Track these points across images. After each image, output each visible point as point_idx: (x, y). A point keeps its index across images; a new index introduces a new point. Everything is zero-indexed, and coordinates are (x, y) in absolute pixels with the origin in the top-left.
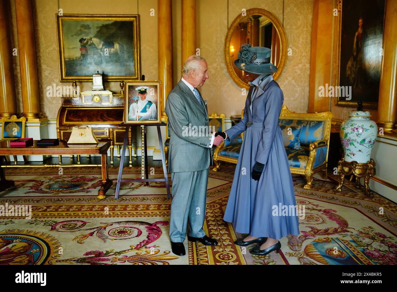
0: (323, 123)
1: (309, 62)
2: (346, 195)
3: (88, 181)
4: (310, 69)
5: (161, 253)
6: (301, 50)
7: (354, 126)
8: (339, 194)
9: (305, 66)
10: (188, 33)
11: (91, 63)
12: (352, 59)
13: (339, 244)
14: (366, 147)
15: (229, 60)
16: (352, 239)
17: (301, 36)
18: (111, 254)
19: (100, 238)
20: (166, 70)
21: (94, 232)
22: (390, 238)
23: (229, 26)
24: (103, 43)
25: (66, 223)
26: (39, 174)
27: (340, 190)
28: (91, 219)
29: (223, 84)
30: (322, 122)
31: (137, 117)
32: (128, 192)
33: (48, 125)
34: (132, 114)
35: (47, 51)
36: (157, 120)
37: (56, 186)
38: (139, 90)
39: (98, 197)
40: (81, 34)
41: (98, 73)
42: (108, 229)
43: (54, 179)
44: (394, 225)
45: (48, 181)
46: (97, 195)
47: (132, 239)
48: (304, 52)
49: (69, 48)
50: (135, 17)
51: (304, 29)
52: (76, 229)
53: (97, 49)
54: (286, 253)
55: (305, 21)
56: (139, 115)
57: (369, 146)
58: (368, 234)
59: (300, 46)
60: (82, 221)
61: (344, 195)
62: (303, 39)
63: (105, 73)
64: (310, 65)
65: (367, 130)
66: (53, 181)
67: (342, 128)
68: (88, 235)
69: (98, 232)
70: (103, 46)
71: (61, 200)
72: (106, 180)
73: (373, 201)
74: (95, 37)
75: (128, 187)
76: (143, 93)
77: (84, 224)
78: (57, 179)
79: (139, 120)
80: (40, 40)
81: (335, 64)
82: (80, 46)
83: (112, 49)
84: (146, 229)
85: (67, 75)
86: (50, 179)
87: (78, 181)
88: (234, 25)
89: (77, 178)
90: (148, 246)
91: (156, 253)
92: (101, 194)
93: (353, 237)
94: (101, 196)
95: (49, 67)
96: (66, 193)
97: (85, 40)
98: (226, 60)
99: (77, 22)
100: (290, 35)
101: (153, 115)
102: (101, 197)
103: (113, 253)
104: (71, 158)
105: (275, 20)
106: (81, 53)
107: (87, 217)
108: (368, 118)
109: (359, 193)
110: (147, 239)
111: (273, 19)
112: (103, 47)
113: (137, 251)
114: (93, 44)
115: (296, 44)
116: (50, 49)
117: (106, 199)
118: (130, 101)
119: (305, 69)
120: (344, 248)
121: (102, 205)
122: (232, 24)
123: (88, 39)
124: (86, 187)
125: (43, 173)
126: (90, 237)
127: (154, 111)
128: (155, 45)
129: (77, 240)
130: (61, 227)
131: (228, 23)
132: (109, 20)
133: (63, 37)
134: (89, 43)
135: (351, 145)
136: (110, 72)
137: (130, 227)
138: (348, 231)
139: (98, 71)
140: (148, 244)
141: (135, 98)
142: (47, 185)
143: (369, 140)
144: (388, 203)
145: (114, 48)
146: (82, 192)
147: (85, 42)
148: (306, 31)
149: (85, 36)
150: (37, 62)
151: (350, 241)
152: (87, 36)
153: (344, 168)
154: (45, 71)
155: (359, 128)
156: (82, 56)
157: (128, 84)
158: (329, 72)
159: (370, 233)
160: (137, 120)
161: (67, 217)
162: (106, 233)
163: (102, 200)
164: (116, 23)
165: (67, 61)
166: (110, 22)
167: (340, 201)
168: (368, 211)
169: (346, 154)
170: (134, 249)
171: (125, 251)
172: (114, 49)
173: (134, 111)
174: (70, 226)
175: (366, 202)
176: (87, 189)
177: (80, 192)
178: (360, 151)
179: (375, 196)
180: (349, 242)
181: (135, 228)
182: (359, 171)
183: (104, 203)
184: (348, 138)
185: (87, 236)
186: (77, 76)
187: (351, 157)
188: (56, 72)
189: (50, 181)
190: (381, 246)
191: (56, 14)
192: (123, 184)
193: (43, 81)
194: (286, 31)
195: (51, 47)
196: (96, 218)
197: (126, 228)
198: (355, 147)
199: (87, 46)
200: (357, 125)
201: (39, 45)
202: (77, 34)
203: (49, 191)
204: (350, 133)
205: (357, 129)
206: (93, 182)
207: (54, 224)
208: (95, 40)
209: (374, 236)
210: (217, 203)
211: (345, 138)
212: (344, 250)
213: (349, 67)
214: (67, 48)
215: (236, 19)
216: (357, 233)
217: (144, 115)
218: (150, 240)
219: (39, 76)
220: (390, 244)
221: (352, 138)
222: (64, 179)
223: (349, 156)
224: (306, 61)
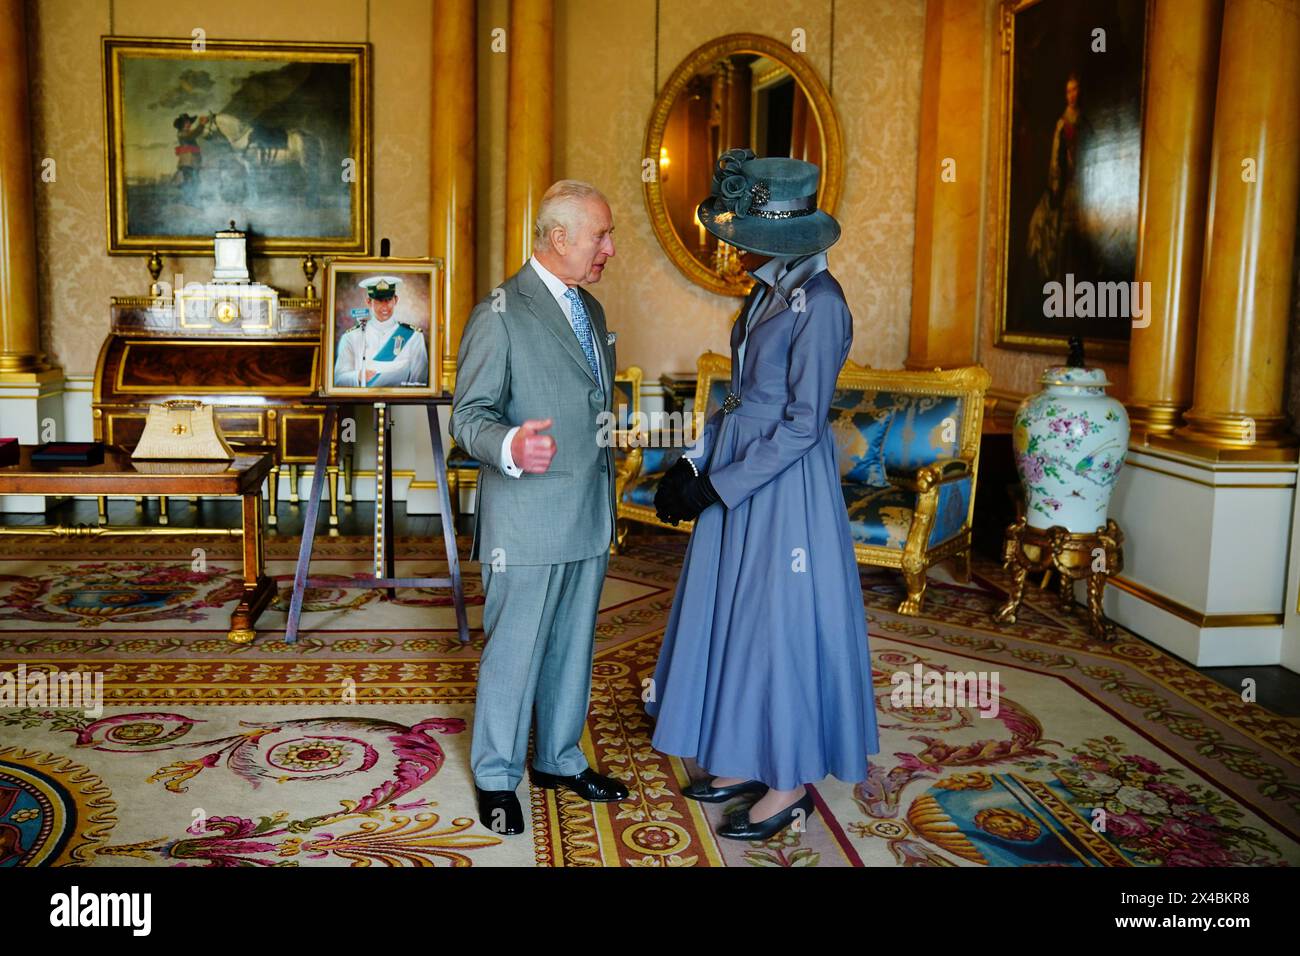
0: (958, 403)
1: (911, 206)
2: (1032, 636)
3: (197, 582)
4: (915, 229)
5: (445, 824)
6: (885, 170)
7: (1060, 415)
8: (1009, 630)
9: (900, 219)
10: (527, 106)
11: (209, 196)
12: (1045, 201)
13: (1016, 796)
14: (1096, 483)
15: (657, 196)
16: (1055, 779)
17: (887, 126)
18: (278, 827)
19: (240, 773)
20: (454, 224)
21: (220, 752)
22: (1171, 771)
23: (661, 86)
24: (251, 130)
25: (124, 722)
26: (33, 556)
27: (1013, 619)
28: (208, 708)
29: (636, 270)
30: (955, 399)
31: (364, 375)
32: (329, 621)
33: (65, 395)
34: (347, 367)
35: (70, 155)
37: (89, 598)
38: (370, 288)
39: (231, 636)
40: (180, 102)
41: (233, 229)
42: (265, 743)
43: (83, 573)
44: (1181, 730)
45: (63, 578)
46: (227, 627)
47: (345, 779)
48: (895, 176)
49: (140, 147)
50: (359, 51)
51: (897, 104)
52: (159, 742)
53: (232, 150)
54: (851, 824)
55: (901, 79)
56: (370, 368)
57: (1104, 479)
58: (1104, 760)
59: (884, 156)
60: (179, 717)
61: (1024, 635)
62: (893, 136)
63: (256, 229)
64: (915, 218)
65: (1097, 428)
66: (79, 581)
67: (1020, 420)
68: (200, 764)
69: (232, 754)
70: (251, 140)
71: (106, 643)
72: (257, 580)
73: (1114, 655)
74: (225, 111)
75: (328, 605)
76: (384, 296)
77: (186, 724)
78: (93, 572)
79: (368, 385)
80: (47, 120)
81: (992, 217)
82: (176, 139)
83: (281, 153)
84: (392, 746)
85: (131, 232)
86: (71, 575)
87: (162, 580)
88: (676, 84)
89: (158, 569)
90: (398, 801)
91: (426, 824)
92: (239, 626)
93: (1058, 771)
94: (241, 632)
95: (72, 205)
96: (123, 621)
97: (193, 120)
98: (648, 194)
99: (170, 62)
100: (851, 121)
101: (416, 369)
102: (240, 636)
103: (285, 826)
104: (138, 503)
105: (807, 73)
106: (180, 162)
107: (195, 703)
108: (1101, 389)
109: (1072, 629)
110: (395, 779)
111: (800, 68)
112: (252, 145)
113: (364, 819)
114: (218, 133)
115: (872, 149)
116: (77, 147)
117: (257, 643)
118: (341, 322)
119: (901, 229)
120: (1032, 808)
121: (243, 664)
122: (670, 80)
123: (202, 119)
124: (188, 603)
125: (46, 552)
126: (206, 769)
127: (419, 356)
128: (421, 143)
129: (163, 779)
130: (110, 736)
131: (656, 77)
132: (274, 59)
133: (121, 110)
134: (206, 131)
135: (1048, 475)
136: (270, 226)
137: (339, 739)
138: (1042, 753)
139: (233, 223)
140: (398, 796)
141: (358, 314)
142: (62, 594)
143: (1105, 461)
144: (1161, 661)
145: (285, 147)
146: (178, 617)
147: (194, 126)
148: (904, 108)
149: (193, 108)
150: (35, 189)
151: (1051, 784)
152: (202, 107)
153: (1026, 548)
154: (59, 220)
155: (1074, 422)
156: (181, 173)
157: (335, 268)
158: (975, 238)
159: (1110, 758)
160: (364, 384)
161: (130, 703)
162: (258, 756)
163: (242, 645)
164: (294, 68)
165: (134, 187)
166: (277, 67)
167: (1013, 656)
168: (1103, 686)
169: (1033, 503)
170: (354, 812)
171: (323, 818)
172: (288, 153)
173: (353, 354)
174: (139, 731)
175: (1093, 658)
176: (193, 607)
177: (170, 617)
178: (1075, 494)
179: (1120, 637)
180: (1046, 786)
181: (354, 741)
182: (1072, 559)
183: (249, 656)
184: (1038, 453)
185: (194, 767)
186: (165, 236)
187: (1047, 515)
188: (95, 223)
189: (69, 580)
190: (1144, 800)
191: (102, 37)
192: (313, 595)
193: (52, 250)
194: (841, 108)
195: (81, 142)
196: (226, 707)
197: (324, 741)
198: (1062, 482)
199: (198, 140)
200: (1068, 412)
201: (42, 134)
202: (169, 102)
203: (68, 613)
204: (1045, 436)
205: (1067, 424)
206: (211, 587)
207: (87, 724)
208: (227, 123)
209: (1122, 769)
210: (619, 660)
211: (1029, 451)
212: (1032, 812)
213: (1037, 227)
214: (134, 145)
215: (682, 67)
216: (1069, 757)
217: (385, 369)
218: (404, 781)
219: (39, 234)
220: (1171, 791)
221: (1052, 453)
222: (116, 574)
223: (1040, 509)
224: (902, 202)
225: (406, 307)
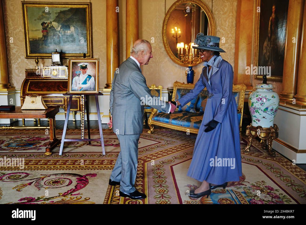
1: (234, 42)
2: (252, 155)
3: (42, 141)
4: (235, 48)
5: (83, 199)
6: (227, 32)
7: (259, 97)
8: (247, 153)
9: (231, 45)
10: (131, 18)
11: (51, 43)
12: (267, 39)
13: (231, 195)
14: (269, 115)
15: (166, 41)
16: (244, 191)
17: (227, 21)
18: (41, 200)
19: (36, 187)
20: (113, 49)
21: (33, 182)
22: (276, 190)
23: (166, 12)
24: (61, 26)
25: (12, 175)
26: (3, 134)
27: (249, 150)
28: (34, 171)
29: (161, 60)
30: (237, 93)
31: (79, 88)
32: (72, 150)
33: (16, 94)
34: (75, 86)
35: (15, 33)
36: (95, 91)
37: (14, 145)
38: (81, 66)
39: (46, 153)
40: (42, 19)
41: (56, 52)
42: (45, 180)
43: (14, 139)
44: (284, 180)
45: (9, 140)
46: (45, 151)
47: (62, 188)
48: (230, 34)
49: (32, 31)
50: (88, 5)
51: (230, 14)
52: (19, 179)
53: (56, 31)
54: (185, 201)
55: (231, 8)
56: (81, 86)
57: (271, 113)
58: (259, 187)
59: (227, 29)
60: (26, 173)
61: (251, 155)
62: (229, 23)
63: (63, 51)
64: (235, 45)
65: (269, 100)
66: (13, 140)
67: (250, 98)
68: (27, 184)
69: (36, 182)
70: (61, 29)
71: (14, 155)
72: (53, 140)
73: (274, 160)
74: (54, 21)
75: (73, 146)
76: (84, 68)
77: (28, 175)
78: (17, 138)
79: (80, 90)
80: (8, 23)
81: (255, 44)
82: (42, 28)
83: (69, 31)
84: (76, 180)
85: (31, 52)
86: (11, 139)
87: (34, 140)
88: (170, 11)
89: (34, 137)
90: (73, 194)
91: (79, 199)
92: (48, 151)
93: (245, 189)
94: (48, 153)
95: (16, 46)
96: (20, 150)
97: (46, 23)
98: (163, 41)
99: (39, 8)
100: (218, 20)
101: (92, 86)
102: (48, 154)
103: (43, 199)
104: (35, 121)
105: (205, 7)
106: (43, 34)
107: (31, 170)
108: (271, 90)
109: (265, 153)
110: (75, 188)
111: (204, 6)
112: (61, 30)
113: (63, 198)
114: (52, 26)
115: (223, 27)
116: (16, 31)
117: (52, 155)
118: (73, 75)
119: (231, 48)
120: (234, 198)
121: (47, 160)
122: (169, 10)
123: (48, 23)
124: (38, 146)
125: (7, 134)
126: (28, 186)
127: (93, 83)
128: (105, 29)
129: (16, 188)
130: (7, 178)
132: (66, 7)
133: (27, 21)
134: (49, 26)
135: (256, 112)
136: (67, 51)
137: (64, 178)
138: (243, 185)
139: (56, 50)
140: (74, 192)
141: (78, 73)
142: (7, 144)
143: (272, 109)
144: (286, 162)
145: (70, 30)
146: (34, 149)
147: (46, 25)
148: (232, 15)
149: (46, 20)
150: (6, 42)
151: (242, 192)
152: (48, 20)
153: (251, 131)
154: (13, 49)
155: (263, 98)
156: (43, 37)
157: (72, 61)
158: (251, 50)
159: (261, 186)
160: (79, 90)
161: (15, 170)
162: (42, 183)
163: (48, 156)
164: (72, 9)
165: (31, 41)
166: (67, 9)
167: (245, 160)
168: (267, 168)
169: (253, 120)
170: (61, 196)
171: (53, 197)
172: (71, 32)
173: (76, 82)
174: (15, 177)
175: (268, 161)
176: (39, 147)
177: (33, 149)
178: (264, 117)
179: (276, 155)
180: (240, 193)
181: (68, 179)
182: (264, 135)
183: (48, 158)
184: (254, 107)
185: (26, 185)
186: (40, 53)
187: (257, 123)
188: (22, 50)
189: (10, 140)
190: (266, 197)
191: (21, 2)
192: (70, 143)
193: (11, 57)
194: (215, 16)
195: (18, 29)
196: (39, 171)
197: (60, 179)
198: (260, 114)
199: (47, 29)
200: (261, 96)
201: (7, 27)
202: (40, 19)
203: (7, 148)
204: (255, 102)
205: (261, 99)
206: (46, 142)
207: (2, 175)
208: (55, 24)
209: (263, 189)
210: (141, 160)
211: (252, 106)
212: (234, 199)
213: (265, 46)
214: (31, 30)
215: (172, 7)
216: (250, 186)
217: (84, 86)
218: (77, 188)
219: (8, 53)
220: (274, 195)
221: (257, 107)
222: (22, 139)
223: (255, 121)
224: (232, 41)
225: (90, 71)
